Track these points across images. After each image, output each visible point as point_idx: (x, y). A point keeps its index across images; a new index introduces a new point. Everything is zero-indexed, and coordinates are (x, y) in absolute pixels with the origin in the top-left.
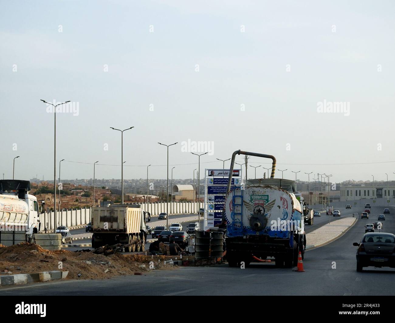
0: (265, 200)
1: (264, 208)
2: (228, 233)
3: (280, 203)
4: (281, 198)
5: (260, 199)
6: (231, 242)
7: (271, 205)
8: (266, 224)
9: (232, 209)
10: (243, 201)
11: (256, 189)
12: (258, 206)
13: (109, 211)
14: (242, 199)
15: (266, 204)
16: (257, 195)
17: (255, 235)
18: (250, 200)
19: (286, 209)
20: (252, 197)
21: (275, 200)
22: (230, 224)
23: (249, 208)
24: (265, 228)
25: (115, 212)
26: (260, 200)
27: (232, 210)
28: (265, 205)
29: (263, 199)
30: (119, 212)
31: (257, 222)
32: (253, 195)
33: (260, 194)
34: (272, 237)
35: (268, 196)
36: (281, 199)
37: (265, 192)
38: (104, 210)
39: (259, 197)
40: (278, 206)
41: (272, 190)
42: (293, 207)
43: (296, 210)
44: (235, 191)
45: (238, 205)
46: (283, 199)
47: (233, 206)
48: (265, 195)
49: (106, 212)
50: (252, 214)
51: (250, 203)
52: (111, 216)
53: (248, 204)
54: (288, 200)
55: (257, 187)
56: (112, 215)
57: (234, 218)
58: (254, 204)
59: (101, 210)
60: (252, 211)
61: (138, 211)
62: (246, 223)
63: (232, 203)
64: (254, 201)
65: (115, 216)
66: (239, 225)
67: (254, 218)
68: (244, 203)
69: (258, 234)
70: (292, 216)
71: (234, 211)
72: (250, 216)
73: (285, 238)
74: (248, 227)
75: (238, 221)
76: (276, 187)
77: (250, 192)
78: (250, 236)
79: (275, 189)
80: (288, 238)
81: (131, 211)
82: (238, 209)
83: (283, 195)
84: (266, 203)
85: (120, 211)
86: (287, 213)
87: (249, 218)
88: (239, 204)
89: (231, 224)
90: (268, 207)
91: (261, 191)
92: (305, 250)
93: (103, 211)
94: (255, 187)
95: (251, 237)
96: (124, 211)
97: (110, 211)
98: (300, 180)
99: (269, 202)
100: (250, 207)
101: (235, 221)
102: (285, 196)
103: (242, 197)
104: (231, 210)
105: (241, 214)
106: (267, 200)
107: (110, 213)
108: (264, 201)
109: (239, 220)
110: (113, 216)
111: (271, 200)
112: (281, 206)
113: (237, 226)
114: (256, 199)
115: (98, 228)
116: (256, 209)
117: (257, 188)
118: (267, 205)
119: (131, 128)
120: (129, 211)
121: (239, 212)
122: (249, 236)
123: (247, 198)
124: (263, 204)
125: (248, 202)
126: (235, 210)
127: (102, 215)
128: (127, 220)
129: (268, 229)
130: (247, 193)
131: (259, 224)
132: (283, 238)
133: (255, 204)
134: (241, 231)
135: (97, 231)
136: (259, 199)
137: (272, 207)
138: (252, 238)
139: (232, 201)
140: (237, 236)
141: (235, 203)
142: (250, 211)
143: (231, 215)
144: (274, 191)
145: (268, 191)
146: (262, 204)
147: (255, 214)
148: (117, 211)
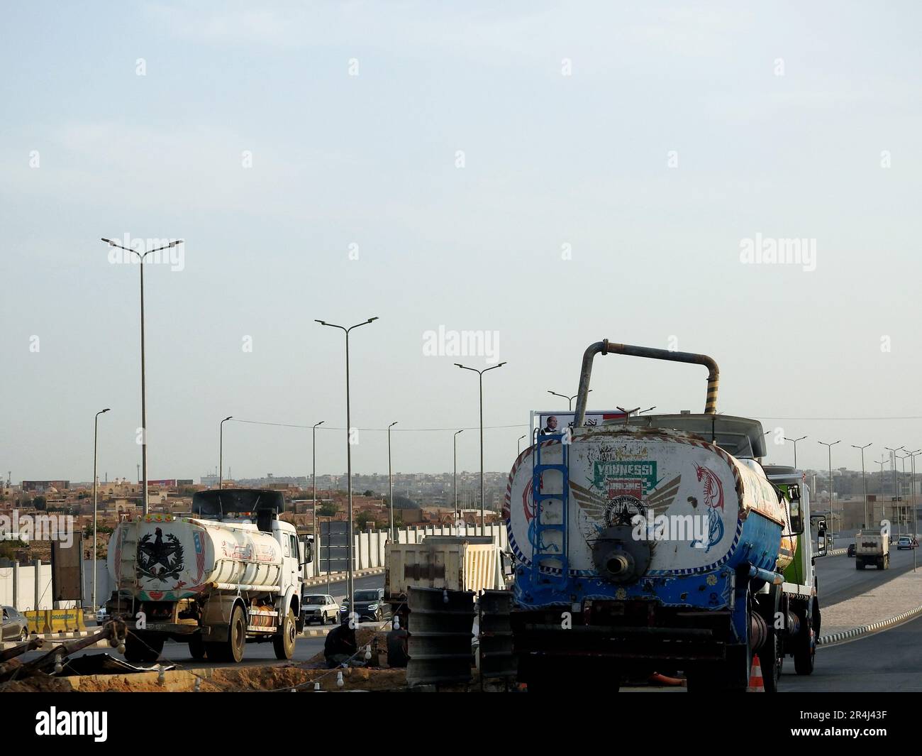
0: (645, 480)
1: (643, 507)
2: (520, 595)
3: (698, 489)
4: (700, 472)
5: (629, 475)
6: (529, 626)
7: (666, 496)
8: (648, 562)
9: (531, 510)
10: (567, 483)
11: (615, 440)
12: (621, 500)
13: (425, 552)
14: (566, 478)
15: (650, 493)
16: (615, 463)
17: (611, 601)
18: (593, 478)
19: (719, 509)
20: (601, 470)
21: (680, 477)
22: (526, 562)
23: (591, 507)
24: (644, 574)
25: (440, 556)
26: (626, 479)
27: (531, 516)
28: (644, 497)
29: (639, 476)
30: (447, 556)
31: (615, 554)
32: (603, 462)
33: (627, 460)
34: (671, 605)
35: (654, 464)
36: (700, 475)
37: (645, 451)
38: (414, 552)
39: (623, 470)
40: (690, 499)
41: (669, 444)
42: (741, 503)
43: (752, 510)
44: (542, 450)
45: (552, 496)
46: (705, 476)
47: (535, 500)
48: (646, 463)
49: (417, 555)
50: (599, 529)
51: (594, 490)
52: (429, 565)
53: (587, 492)
54: (722, 477)
55: (615, 434)
56: (431, 563)
57: (538, 543)
58: (606, 493)
59: (407, 551)
60: (601, 517)
61: (488, 552)
62: (582, 560)
63: (533, 489)
64: (606, 484)
65: (439, 563)
66: (557, 565)
67: (606, 540)
68: (571, 490)
69: (621, 595)
70: (738, 531)
71: (539, 517)
72: (595, 536)
73: (714, 610)
74: (586, 572)
75: (554, 552)
76: (684, 434)
77: (591, 452)
78: (594, 602)
79: (679, 441)
80: (725, 609)
81: (475, 553)
82: (553, 513)
83: (705, 460)
84: (650, 489)
85: (450, 552)
86: (720, 522)
87: (591, 543)
88: (554, 493)
89: (529, 563)
90: (655, 501)
91: (631, 447)
92: (818, 643)
93: (410, 554)
94: (609, 433)
95: (599, 608)
96: (458, 552)
97: (427, 554)
98: (848, 469)
99: (659, 486)
100: (595, 502)
101: (544, 552)
102: (713, 463)
103: (564, 469)
104: (528, 515)
105: (563, 528)
106: (653, 479)
107: (428, 557)
108: (639, 482)
109: (557, 550)
110: (433, 565)
111: (664, 478)
112: (701, 499)
113: (548, 569)
114: (612, 476)
115: (401, 591)
116: (614, 510)
117: (616, 436)
118: (654, 495)
119: (370, 321)
120: (470, 553)
121: (554, 521)
122: (590, 604)
123: (582, 474)
124: (637, 493)
125: (586, 485)
126: (543, 515)
127: (410, 562)
128: (467, 572)
129: (655, 580)
130: (581, 457)
131: (624, 562)
132: (708, 610)
133: (612, 493)
134: (563, 586)
135: (398, 600)
136: (623, 476)
137: (670, 501)
138: (601, 613)
139: (531, 485)
140: (550, 604)
141: (543, 492)
142: (595, 518)
143: (530, 530)
144: (673, 448)
145: (653, 449)
146: (633, 492)
147: (611, 526)
148: (443, 552)
